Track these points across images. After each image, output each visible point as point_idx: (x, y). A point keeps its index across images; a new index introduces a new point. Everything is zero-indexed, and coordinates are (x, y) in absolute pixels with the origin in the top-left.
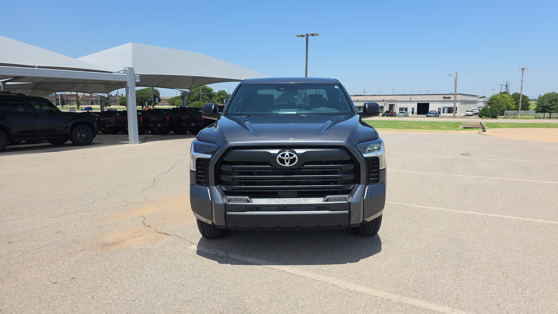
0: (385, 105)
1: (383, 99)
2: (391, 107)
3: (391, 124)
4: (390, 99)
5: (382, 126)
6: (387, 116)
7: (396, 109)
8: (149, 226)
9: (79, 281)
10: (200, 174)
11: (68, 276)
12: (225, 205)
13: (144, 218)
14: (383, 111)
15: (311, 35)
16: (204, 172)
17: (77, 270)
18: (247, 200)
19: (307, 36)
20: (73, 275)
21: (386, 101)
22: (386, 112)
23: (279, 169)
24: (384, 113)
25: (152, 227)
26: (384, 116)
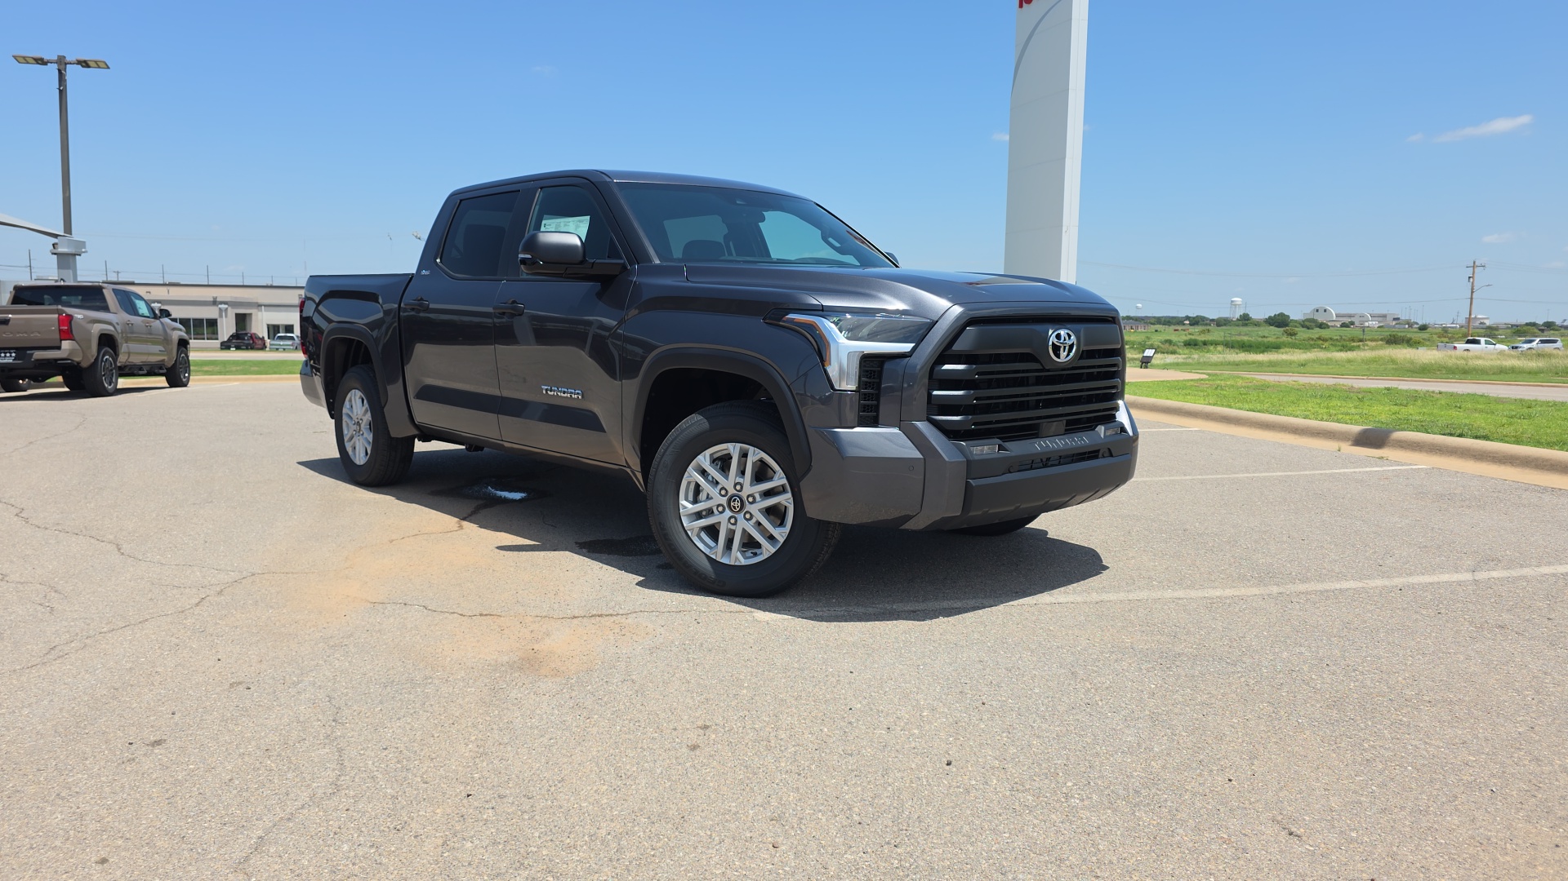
0: (221, 316)
1: (215, 298)
2: (242, 320)
4: (236, 298)
6: (238, 348)
7: (259, 328)
8: (486, 615)
9: (739, 724)
10: (865, 397)
11: (675, 729)
12: (969, 463)
13: (405, 604)
14: (217, 334)
15: (79, 62)
16: (877, 392)
17: (650, 717)
18: (1001, 448)
19: (62, 63)
20: (676, 724)
21: (225, 303)
22: (231, 336)
23: (1048, 370)
24: (226, 340)
25: (503, 614)
26: (228, 348)
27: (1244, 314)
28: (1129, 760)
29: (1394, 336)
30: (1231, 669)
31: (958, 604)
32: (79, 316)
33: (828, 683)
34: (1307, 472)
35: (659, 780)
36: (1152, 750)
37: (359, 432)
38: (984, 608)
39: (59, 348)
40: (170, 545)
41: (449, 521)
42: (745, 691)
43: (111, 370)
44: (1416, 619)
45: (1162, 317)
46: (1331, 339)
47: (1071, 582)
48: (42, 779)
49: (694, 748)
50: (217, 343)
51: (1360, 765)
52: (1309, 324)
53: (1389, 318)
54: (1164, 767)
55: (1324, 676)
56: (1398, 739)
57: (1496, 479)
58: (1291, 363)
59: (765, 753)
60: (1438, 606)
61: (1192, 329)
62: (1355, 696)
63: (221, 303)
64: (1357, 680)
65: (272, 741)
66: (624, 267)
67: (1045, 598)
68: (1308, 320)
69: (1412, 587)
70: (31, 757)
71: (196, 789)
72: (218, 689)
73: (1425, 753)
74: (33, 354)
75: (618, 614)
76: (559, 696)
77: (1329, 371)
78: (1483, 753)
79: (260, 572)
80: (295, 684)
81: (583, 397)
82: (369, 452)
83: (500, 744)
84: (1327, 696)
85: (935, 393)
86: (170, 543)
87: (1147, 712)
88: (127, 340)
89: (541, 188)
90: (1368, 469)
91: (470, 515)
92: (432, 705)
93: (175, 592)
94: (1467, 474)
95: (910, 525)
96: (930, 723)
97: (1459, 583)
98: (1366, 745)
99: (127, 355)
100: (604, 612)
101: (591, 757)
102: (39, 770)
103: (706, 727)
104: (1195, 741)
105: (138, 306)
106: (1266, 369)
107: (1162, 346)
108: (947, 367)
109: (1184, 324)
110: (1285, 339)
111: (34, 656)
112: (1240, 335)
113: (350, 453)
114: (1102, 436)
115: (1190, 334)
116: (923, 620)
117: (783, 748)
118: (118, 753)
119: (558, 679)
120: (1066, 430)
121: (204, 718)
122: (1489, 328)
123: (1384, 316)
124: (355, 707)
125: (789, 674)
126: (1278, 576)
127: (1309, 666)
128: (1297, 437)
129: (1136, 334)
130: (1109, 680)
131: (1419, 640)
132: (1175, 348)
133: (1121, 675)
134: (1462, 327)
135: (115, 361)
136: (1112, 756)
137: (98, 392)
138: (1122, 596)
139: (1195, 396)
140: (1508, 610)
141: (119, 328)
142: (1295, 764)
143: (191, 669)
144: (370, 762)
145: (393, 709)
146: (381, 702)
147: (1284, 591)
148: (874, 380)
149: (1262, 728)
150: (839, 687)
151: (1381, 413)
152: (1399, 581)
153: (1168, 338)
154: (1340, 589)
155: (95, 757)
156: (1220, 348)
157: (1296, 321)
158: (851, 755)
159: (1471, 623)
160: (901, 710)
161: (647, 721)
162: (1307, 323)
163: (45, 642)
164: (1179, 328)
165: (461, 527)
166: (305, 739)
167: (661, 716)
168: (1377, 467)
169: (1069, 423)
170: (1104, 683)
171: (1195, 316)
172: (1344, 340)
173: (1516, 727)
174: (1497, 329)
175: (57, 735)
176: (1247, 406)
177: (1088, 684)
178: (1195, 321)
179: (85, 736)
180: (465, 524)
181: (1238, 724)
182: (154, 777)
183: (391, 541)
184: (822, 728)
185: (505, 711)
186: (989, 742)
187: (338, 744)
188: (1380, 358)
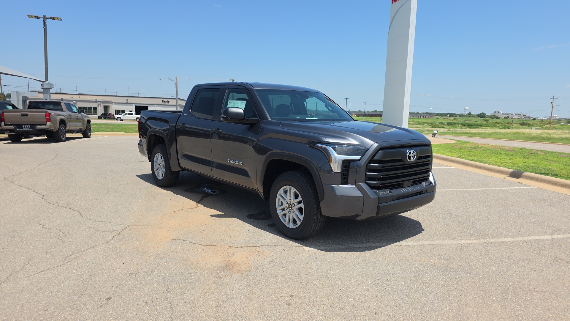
0: (98, 107)
1: (96, 100)
2: (106, 108)
3: (119, 127)
4: (104, 100)
5: (109, 130)
6: (105, 118)
7: (112, 111)
8: (211, 245)
9: (303, 295)
10: (343, 174)
11: (282, 297)
12: (379, 198)
13: (183, 240)
14: (97, 113)
15: (51, 18)
16: (347, 173)
17: (273, 291)
18: (390, 192)
19: (45, 18)
20: (282, 294)
21: (100, 102)
22: (102, 114)
23: (407, 165)
24: (100, 115)
25: (217, 245)
26: (101, 118)
27: (469, 113)
28: (436, 314)
29: (523, 122)
30: (469, 276)
31: (374, 245)
32: (53, 113)
33: (332, 278)
34: (493, 189)
35: (279, 318)
36: (443, 310)
37: (160, 168)
38: (383, 247)
39: (46, 125)
40: (98, 213)
41: (193, 203)
42: (304, 281)
43: (64, 133)
44: (532, 255)
45: (439, 113)
46: (501, 123)
47: (412, 236)
48: (73, 313)
49: (289, 304)
50: (97, 116)
51: (514, 318)
52: (493, 117)
53: (522, 115)
54: (448, 317)
55: (501, 279)
56: (526, 307)
57: (560, 193)
58: (485, 134)
59: (313, 307)
60: (539, 250)
61: (450, 118)
62: (512, 288)
63: (99, 102)
64: (512, 282)
65: (147, 299)
66: (258, 121)
67: (403, 243)
68: (493, 116)
69: (530, 241)
70: (68, 304)
71: (125, 318)
72: (125, 276)
73: (535, 313)
74: (36, 127)
75: (257, 246)
76: (241, 281)
77: (500, 137)
78: (555, 313)
79: (131, 225)
80: (151, 274)
81: (242, 164)
82: (163, 175)
83: (223, 301)
84: (502, 288)
85: (368, 173)
86: (98, 212)
87: (441, 294)
88: (69, 121)
89: (228, 88)
90: (515, 188)
91: (200, 201)
92: (198, 284)
93: (103, 233)
94: (550, 191)
95: (358, 219)
96: (368, 296)
97: (547, 240)
98: (516, 309)
99: (69, 127)
100: (252, 245)
101: (255, 307)
102: (71, 310)
103: (292, 296)
104: (458, 306)
105: (73, 109)
106: (477, 136)
107: (439, 124)
108: (372, 164)
109: (447, 116)
110: (484, 122)
111: (61, 261)
112: (467, 120)
113: (156, 175)
114: (424, 186)
115: (449, 120)
116: (362, 252)
117: (319, 306)
118: (97, 303)
119: (239, 274)
120: (412, 184)
121: (123, 288)
122: (558, 120)
123: (520, 115)
124: (173, 285)
125: (318, 274)
126: (484, 235)
127: (496, 275)
128: (489, 172)
129: (430, 119)
130: (428, 280)
131: (533, 264)
132: (444, 125)
133: (432, 277)
134: (548, 119)
135: (65, 129)
136: (430, 312)
137: (59, 140)
138: (430, 242)
139: (453, 152)
140: (564, 252)
141: (66, 117)
142: (492, 317)
143: (115, 267)
144: (181, 308)
145: (186, 286)
146: (181, 283)
147: (486, 242)
148: (346, 169)
149: (480, 301)
150: (336, 280)
151: (519, 162)
152: (526, 238)
153: (442, 121)
154: (506, 241)
155: (89, 305)
156: (460, 126)
157: (488, 116)
158: (342, 309)
159: (551, 257)
160: (357, 291)
161: (272, 293)
162: (492, 117)
163: (63, 255)
164: (446, 117)
165: (198, 206)
166: (158, 298)
167: (277, 291)
168: (518, 187)
169: (413, 182)
170: (426, 281)
171: (451, 113)
172: (505, 123)
173: (566, 303)
174: (561, 120)
175: (75, 295)
176: (471, 158)
177: (420, 281)
178: (452, 115)
179: (84, 295)
180: (199, 204)
181: (472, 299)
182: (110, 313)
183: (174, 212)
184: (331, 297)
185: (223, 287)
186: (388, 305)
187: (170, 300)
188: (519, 132)
